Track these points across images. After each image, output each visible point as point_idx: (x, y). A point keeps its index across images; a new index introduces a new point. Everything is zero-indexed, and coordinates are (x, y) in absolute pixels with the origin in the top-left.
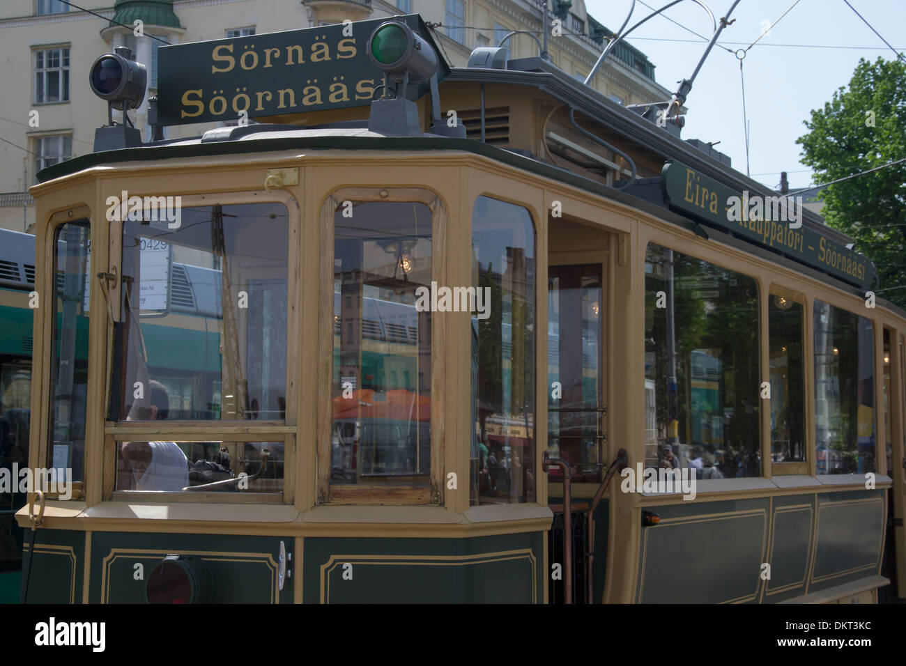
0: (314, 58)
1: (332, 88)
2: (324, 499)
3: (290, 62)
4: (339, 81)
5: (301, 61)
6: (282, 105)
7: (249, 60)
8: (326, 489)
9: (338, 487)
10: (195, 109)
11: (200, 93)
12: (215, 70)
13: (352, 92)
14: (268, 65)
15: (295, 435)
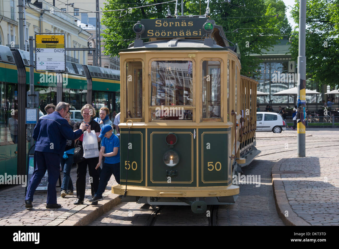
0: (182, 25)
1: (187, 32)
2: (201, 121)
3: (176, 26)
4: (182, 31)
5: (179, 26)
6: (174, 35)
7: (165, 24)
8: (202, 119)
9: (204, 119)
10: (151, 34)
11: (152, 31)
12: (156, 26)
13: (192, 34)
14: (170, 26)
15: (195, 108)
